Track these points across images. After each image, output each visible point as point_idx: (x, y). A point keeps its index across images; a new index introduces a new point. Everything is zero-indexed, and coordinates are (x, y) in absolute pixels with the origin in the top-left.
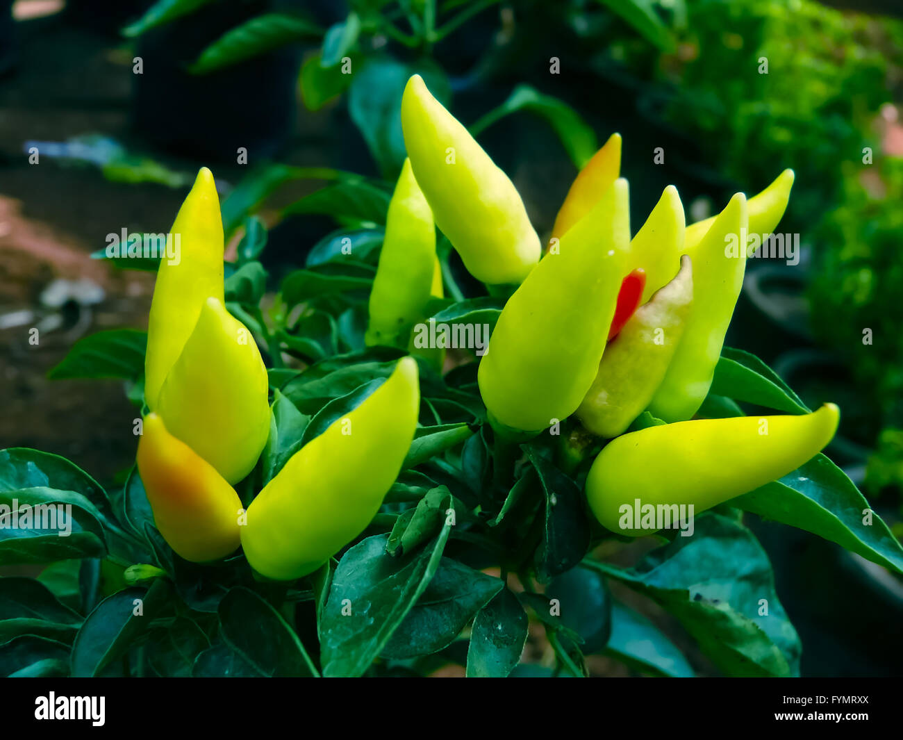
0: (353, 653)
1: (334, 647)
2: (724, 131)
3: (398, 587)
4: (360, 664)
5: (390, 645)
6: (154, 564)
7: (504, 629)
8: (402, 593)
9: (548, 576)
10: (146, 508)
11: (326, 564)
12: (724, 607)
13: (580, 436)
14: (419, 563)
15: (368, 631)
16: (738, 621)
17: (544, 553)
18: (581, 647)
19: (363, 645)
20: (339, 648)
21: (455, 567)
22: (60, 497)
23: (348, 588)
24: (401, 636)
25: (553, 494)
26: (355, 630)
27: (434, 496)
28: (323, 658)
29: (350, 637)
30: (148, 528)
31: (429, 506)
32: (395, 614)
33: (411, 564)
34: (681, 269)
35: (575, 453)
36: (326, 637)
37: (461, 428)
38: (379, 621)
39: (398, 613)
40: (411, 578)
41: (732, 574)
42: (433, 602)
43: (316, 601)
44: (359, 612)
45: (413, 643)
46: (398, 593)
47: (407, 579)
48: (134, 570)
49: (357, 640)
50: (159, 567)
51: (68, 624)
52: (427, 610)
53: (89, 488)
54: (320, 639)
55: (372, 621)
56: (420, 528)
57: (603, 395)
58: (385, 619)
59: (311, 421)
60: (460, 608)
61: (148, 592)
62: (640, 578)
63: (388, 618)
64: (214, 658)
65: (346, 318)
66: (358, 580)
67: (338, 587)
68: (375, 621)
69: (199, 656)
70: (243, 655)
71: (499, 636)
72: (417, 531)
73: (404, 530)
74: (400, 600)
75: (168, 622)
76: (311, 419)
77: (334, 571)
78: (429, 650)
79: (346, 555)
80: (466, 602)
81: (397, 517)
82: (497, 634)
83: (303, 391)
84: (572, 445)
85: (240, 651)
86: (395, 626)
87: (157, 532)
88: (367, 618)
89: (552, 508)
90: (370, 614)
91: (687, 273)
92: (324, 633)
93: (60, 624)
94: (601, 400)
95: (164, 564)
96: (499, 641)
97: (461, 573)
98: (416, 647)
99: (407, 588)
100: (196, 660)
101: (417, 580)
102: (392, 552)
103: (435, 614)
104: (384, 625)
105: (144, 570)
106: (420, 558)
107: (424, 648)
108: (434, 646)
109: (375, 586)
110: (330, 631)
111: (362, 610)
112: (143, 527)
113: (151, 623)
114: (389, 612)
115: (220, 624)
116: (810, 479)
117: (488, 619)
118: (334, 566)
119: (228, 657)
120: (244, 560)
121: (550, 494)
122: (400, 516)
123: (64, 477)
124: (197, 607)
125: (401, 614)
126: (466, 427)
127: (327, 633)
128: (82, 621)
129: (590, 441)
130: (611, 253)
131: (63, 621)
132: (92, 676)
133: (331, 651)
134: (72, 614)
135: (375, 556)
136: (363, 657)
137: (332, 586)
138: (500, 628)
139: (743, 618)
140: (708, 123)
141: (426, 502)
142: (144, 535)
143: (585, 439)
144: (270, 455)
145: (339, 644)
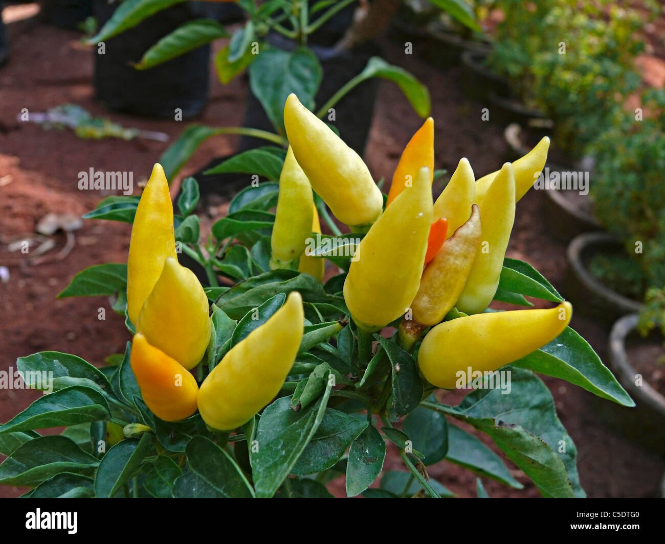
0: (273, 473)
1: (261, 470)
2: (527, 75)
3: (300, 430)
4: (277, 480)
5: (296, 466)
6: (141, 423)
7: (370, 452)
8: (302, 433)
9: (397, 416)
10: (134, 386)
11: (253, 417)
12: (518, 429)
13: (412, 325)
14: (312, 414)
15: (281, 459)
16: (528, 438)
17: (392, 403)
18: (422, 460)
19: (279, 468)
20: (264, 470)
21: (337, 414)
22: (78, 382)
23: (268, 433)
24: (303, 460)
25: (397, 364)
26: (273, 458)
27: (320, 369)
28: (254, 478)
29: (271, 463)
30: (136, 399)
31: (317, 377)
32: (298, 448)
33: (307, 414)
34: (472, 214)
35: (410, 337)
36: (256, 464)
37: (335, 325)
38: (288, 452)
39: (300, 447)
40: (308, 424)
41: (527, 405)
42: (323, 437)
43: (248, 442)
44: (275, 447)
45: (312, 465)
46: (300, 434)
47: (305, 424)
48: (129, 428)
49: (275, 465)
50: (145, 425)
51: (89, 464)
52: (320, 442)
53: (96, 375)
54: (251, 465)
55: (284, 453)
56: (312, 391)
57: (425, 298)
58: (292, 451)
59: (237, 325)
60: (341, 440)
61: (140, 441)
62: (463, 412)
63: (294, 450)
64: (185, 481)
65: (257, 247)
66: (274, 426)
67: (262, 432)
68: (286, 452)
69: (176, 479)
70: (204, 478)
71: (367, 457)
72: (310, 393)
73: (301, 393)
74: (301, 438)
75: (153, 459)
76: (238, 323)
77: (258, 422)
78: (322, 468)
79: (265, 411)
80: (344, 436)
81: (297, 384)
82: (365, 456)
83: (231, 303)
84: (407, 332)
85: (201, 476)
86: (298, 455)
87: (142, 402)
88: (281, 451)
89: (397, 373)
90: (283, 448)
91: (476, 217)
92: (254, 462)
93: (84, 465)
94: (424, 302)
95: (149, 423)
96: (367, 460)
97: (340, 418)
98: (313, 467)
99: (305, 430)
100: (174, 483)
101: (311, 425)
102: (295, 408)
103: (325, 445)
104: (291, 455)
105: (136, 427)
106: (312, 410)
107: (319, 467)
108: (326, 465)
109: (285, 430)
110: (258, 460)
111: (277, 446)
112: (133, 400)
113: (143, 461)
114: (294, 446)
115: (188, 459)
116: (564, 345)
117: (360, 447)
118: (258, 418)
119: (194, 480)
120: (200, 417)
121: (395, 364)
122: (298, 384)
123: (78, 369)
124: (172, 449)
125: (301, 447)
126: (338, 324)
127: (256, 461)
128: (98, 462)
129: (419, 329)
130: (421, 214)
131: (86, 462)
132: (109, 497)
133: (259, 473)
134: (91, 457)
135: (284, 410)
136: (279, 476)
137: (258, 431)
138: (367, 452)
139: (531, 435)
140: (514, 69)
141: (315, 374)
142: (134, 404)
143: (416, 327)
144: (212, 349)
145: (264, 468)
